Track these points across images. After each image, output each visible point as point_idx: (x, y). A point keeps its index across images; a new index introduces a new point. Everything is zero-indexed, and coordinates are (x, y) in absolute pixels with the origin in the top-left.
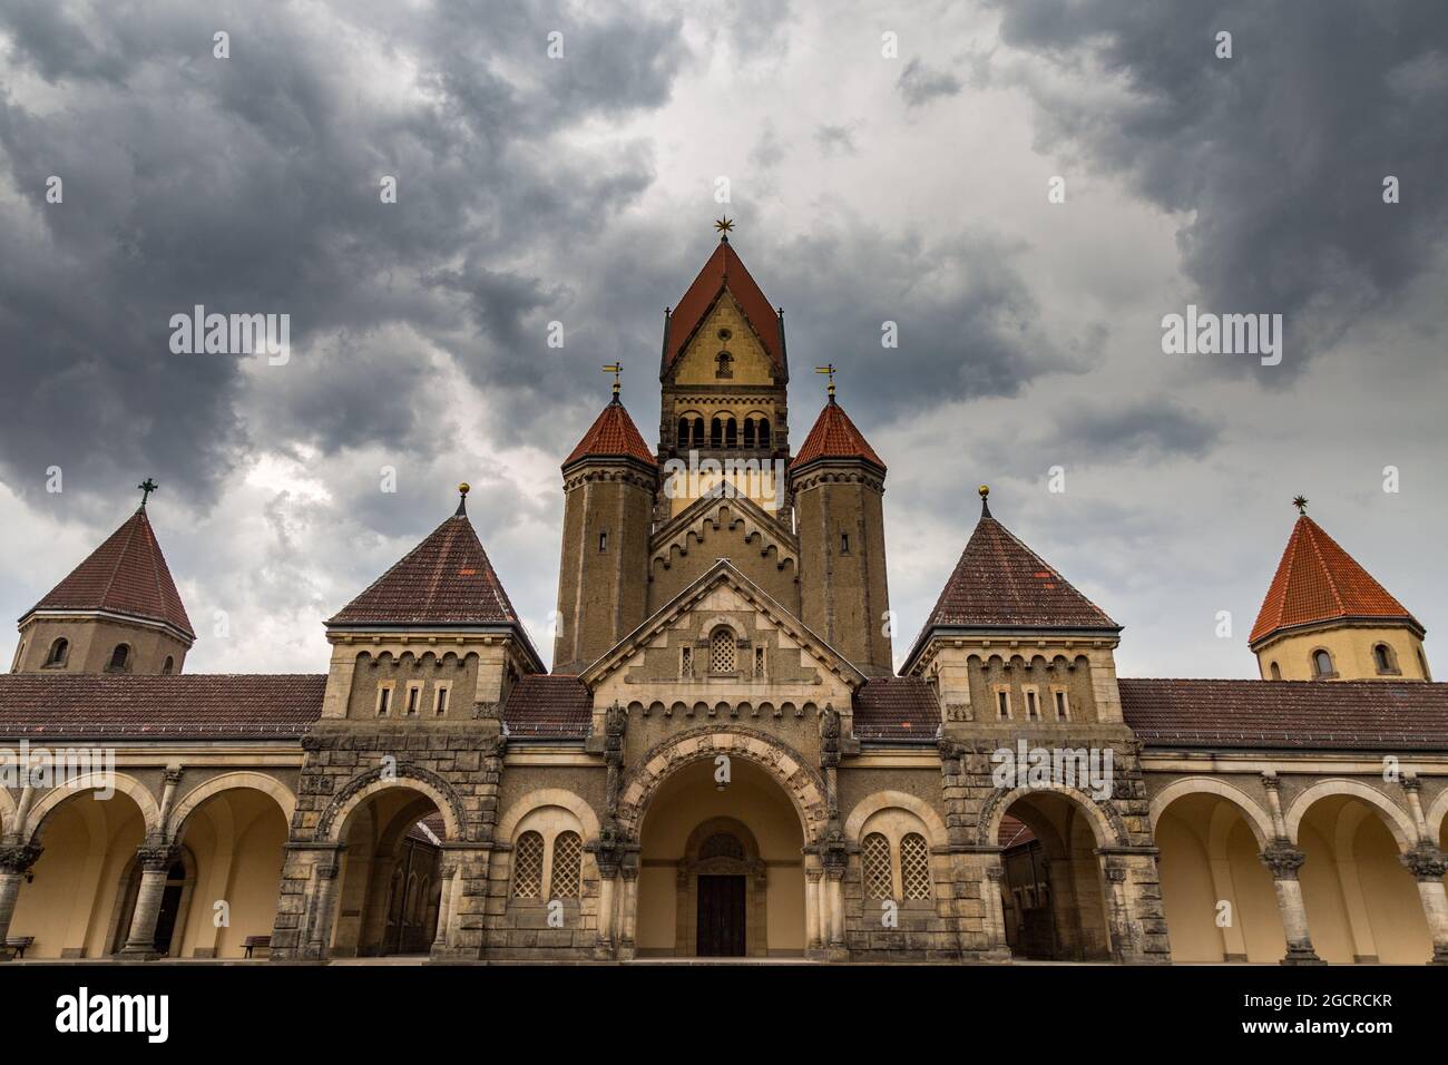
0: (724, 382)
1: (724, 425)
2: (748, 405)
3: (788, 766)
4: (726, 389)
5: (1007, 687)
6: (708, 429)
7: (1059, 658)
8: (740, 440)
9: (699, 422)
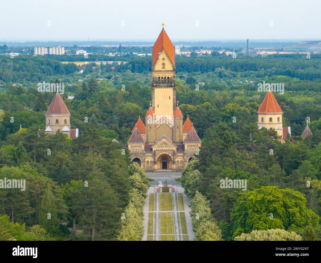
0: (164, 69)
1: (164, 78)
2: (168, 74)
3: (170, 155)
5: (191, 148)
6: (161, 79)
7: (196, 145)
8: (167, 81)
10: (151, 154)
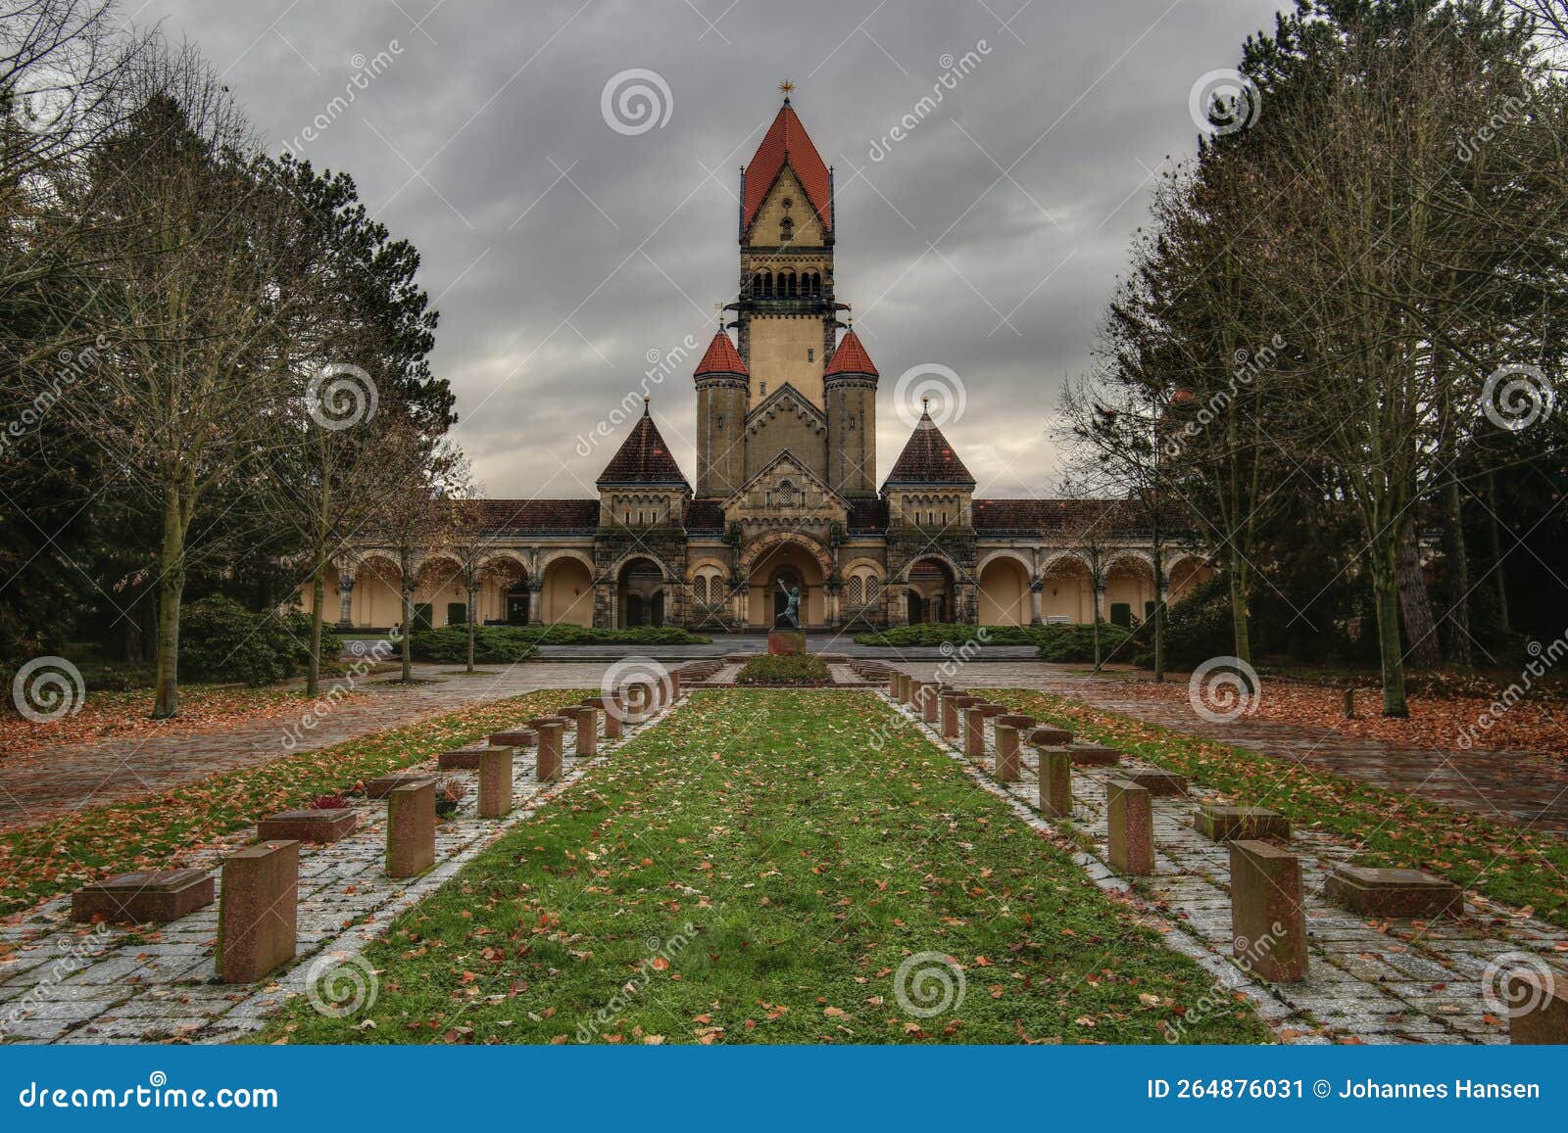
0: (787, 243)
1: (787, 278)
2: (804, 262)
3: (815, 547)
4: (788, 250)
5: (920, 511)
6: (775, 283)
7: (946, 496)
8: (799, 292)
9: (769, 276)
10: (714, 543)
